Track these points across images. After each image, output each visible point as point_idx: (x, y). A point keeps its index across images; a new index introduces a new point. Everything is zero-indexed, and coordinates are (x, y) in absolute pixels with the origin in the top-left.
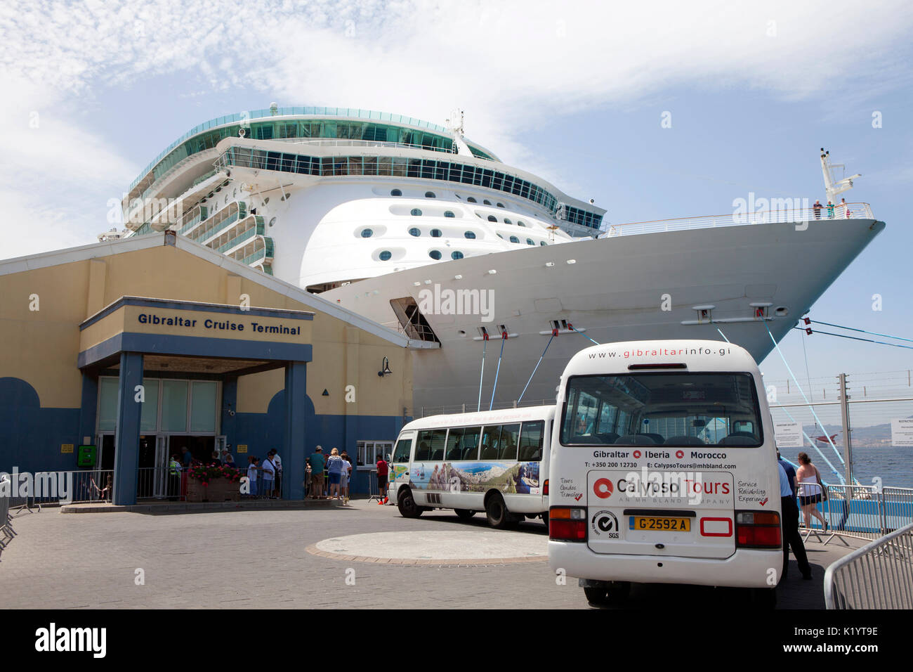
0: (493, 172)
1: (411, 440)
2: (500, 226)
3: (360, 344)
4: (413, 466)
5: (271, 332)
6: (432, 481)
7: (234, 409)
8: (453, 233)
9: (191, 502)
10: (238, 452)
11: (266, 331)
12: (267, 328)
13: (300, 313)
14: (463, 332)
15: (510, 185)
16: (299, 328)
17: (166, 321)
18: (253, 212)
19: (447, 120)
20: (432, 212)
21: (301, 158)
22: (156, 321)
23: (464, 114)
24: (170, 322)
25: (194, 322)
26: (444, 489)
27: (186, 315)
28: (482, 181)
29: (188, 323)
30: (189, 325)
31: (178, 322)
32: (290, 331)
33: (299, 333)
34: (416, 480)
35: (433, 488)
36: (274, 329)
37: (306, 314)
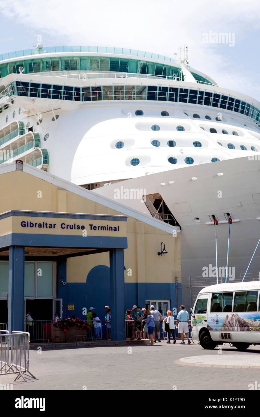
0: (212, 94)
1: (207, 300)
2: (219, 136)
3: (145, 234)
4: (210, 316)
5: (101, 230)
6: (225, 325)
7: (65, 280)
8: (184, 143)
9: (56, 342)
10: (68, 309)
11: (98, 230)
12: (99, 227)
13: (119, 217)
14: (198, 219)
15: (225, 102)
16: (118, 226)
17: (37, 225)
18: (31, 129)
19: (175, 54)
20: (168, 128)
21: (66, 88)
22: (32, 225)
23: (188, 49)
24: (40, 226)
25: (54, 225)
26: (233, 330)
27: (50, 221)
28: (203, 101)
29: (51, 226)
30: (52, 227)
31: (45, 225)
32: (113, 229)
33: (118, 230)
34: (212, 325)
35: (225, 330)
36: (103, 228)
37: (123, 217)
